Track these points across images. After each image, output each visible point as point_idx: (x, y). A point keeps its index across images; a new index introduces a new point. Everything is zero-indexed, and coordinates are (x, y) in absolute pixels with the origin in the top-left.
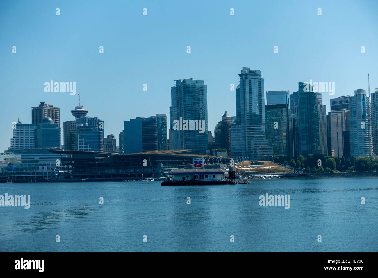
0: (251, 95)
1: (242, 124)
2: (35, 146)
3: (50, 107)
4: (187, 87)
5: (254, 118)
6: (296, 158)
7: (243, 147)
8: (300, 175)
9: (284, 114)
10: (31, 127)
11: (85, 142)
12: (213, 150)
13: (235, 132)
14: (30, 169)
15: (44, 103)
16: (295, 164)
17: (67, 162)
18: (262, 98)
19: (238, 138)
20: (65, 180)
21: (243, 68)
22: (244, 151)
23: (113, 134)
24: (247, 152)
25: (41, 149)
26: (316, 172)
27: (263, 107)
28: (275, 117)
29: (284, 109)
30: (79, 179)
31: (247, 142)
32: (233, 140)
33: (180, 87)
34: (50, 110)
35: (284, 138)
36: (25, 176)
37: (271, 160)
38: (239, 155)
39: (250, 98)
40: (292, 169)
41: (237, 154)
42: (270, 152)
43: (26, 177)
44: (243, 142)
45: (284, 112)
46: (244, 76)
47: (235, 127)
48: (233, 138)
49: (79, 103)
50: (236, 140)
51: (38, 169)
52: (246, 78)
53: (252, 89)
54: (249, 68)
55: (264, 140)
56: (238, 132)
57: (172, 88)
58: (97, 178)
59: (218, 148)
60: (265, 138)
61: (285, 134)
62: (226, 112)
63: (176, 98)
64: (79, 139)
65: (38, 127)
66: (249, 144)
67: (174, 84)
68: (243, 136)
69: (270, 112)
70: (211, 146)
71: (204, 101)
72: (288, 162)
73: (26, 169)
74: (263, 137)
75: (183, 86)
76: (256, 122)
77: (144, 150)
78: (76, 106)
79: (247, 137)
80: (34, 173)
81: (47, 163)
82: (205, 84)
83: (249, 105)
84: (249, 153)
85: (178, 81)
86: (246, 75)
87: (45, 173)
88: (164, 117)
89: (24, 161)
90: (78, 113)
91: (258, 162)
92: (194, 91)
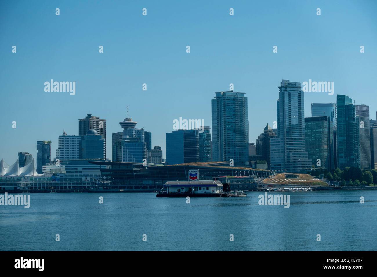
0: (290, 107)
1: (281, 136)
2: (79, 157)
3: (97, 119)
4: (227, 100)
5: (294, 130)
6: (333, 171)
7: (282, 160)
8: (335, 188)
9: (325, 126)
10: (76, 138)
11: (129, 153)
12: (252, 162)
13: (275, 145)
14: (73, 179)
15: (91, 115)
16: (332, 177)
17: (106, 173)
18: (302, 110)
19: (277, 150)
20: (104, 190)
21: (283, 80)
22: (283, 164)
23: (160, 146)
24: (286, 165)
25: (85, 160)
26: (351, 185)
27: (303, 119)
28: (316, 129)
29: (325, 122)
30: (117, 190)
31: (286, 154)
32: (272, 153)
33: (220, 100)
34: (96, 122)
35: (325, 151)
36: (68, 187)
37: (308, 173)
38: (278, 168)
39: (289, 110)
40: (328, 182)
41: (276, 166)
42: (309, 164)
43: (70, 187)
44: (282, 154)
45: (325, 125)
46: (283, 89)
47: (274, 140)
48: (272, 150)
49: (128, 115)
50: (275, 153)
51: (81, 179)
52: (286, 90)
53: (291, 101)
54: (289, 81)
55: (304, 153)
56: (277, 145)
57: (213, 100)
58: (134, 189)
59: (257, 161)
60: (305, 151)
61: (326, 147)
62: (268, 124)
63: (216, 111)
64: (124, 150)
65: (83, 138)
66: (289, 157)
67: (214, 97)
68: (281, 148)
69: (311, 125)
70: (251, 158)
71: (244, 113)
72: (325, 175)
73: (69, 179)
74: (303, 149)
75: (223, 98)
76: (295, 134)
77: (185, 162)
78: (125, 118)
79: (286, 149)
80: (77, 184)
81: (90, 173)
82: (245, 96)
83: (288, 118)
84: (288, 166)
85: (218, 94)
86: (286, 87)
87: (88, 184)
88: (208, 129)
89: (68, 171)
90: (127, 125)
91: (294, 174)
92: (233, 104)
